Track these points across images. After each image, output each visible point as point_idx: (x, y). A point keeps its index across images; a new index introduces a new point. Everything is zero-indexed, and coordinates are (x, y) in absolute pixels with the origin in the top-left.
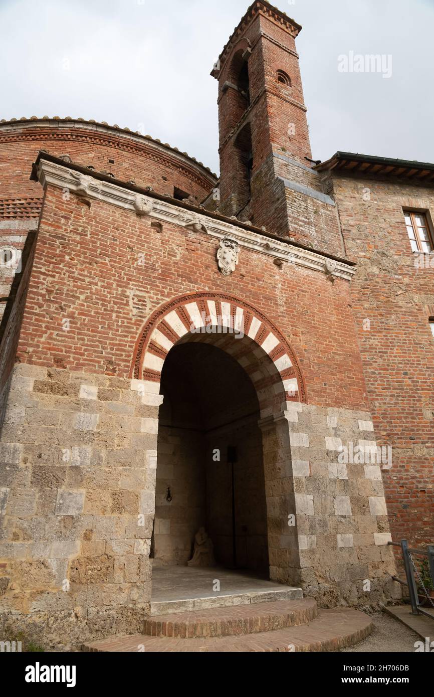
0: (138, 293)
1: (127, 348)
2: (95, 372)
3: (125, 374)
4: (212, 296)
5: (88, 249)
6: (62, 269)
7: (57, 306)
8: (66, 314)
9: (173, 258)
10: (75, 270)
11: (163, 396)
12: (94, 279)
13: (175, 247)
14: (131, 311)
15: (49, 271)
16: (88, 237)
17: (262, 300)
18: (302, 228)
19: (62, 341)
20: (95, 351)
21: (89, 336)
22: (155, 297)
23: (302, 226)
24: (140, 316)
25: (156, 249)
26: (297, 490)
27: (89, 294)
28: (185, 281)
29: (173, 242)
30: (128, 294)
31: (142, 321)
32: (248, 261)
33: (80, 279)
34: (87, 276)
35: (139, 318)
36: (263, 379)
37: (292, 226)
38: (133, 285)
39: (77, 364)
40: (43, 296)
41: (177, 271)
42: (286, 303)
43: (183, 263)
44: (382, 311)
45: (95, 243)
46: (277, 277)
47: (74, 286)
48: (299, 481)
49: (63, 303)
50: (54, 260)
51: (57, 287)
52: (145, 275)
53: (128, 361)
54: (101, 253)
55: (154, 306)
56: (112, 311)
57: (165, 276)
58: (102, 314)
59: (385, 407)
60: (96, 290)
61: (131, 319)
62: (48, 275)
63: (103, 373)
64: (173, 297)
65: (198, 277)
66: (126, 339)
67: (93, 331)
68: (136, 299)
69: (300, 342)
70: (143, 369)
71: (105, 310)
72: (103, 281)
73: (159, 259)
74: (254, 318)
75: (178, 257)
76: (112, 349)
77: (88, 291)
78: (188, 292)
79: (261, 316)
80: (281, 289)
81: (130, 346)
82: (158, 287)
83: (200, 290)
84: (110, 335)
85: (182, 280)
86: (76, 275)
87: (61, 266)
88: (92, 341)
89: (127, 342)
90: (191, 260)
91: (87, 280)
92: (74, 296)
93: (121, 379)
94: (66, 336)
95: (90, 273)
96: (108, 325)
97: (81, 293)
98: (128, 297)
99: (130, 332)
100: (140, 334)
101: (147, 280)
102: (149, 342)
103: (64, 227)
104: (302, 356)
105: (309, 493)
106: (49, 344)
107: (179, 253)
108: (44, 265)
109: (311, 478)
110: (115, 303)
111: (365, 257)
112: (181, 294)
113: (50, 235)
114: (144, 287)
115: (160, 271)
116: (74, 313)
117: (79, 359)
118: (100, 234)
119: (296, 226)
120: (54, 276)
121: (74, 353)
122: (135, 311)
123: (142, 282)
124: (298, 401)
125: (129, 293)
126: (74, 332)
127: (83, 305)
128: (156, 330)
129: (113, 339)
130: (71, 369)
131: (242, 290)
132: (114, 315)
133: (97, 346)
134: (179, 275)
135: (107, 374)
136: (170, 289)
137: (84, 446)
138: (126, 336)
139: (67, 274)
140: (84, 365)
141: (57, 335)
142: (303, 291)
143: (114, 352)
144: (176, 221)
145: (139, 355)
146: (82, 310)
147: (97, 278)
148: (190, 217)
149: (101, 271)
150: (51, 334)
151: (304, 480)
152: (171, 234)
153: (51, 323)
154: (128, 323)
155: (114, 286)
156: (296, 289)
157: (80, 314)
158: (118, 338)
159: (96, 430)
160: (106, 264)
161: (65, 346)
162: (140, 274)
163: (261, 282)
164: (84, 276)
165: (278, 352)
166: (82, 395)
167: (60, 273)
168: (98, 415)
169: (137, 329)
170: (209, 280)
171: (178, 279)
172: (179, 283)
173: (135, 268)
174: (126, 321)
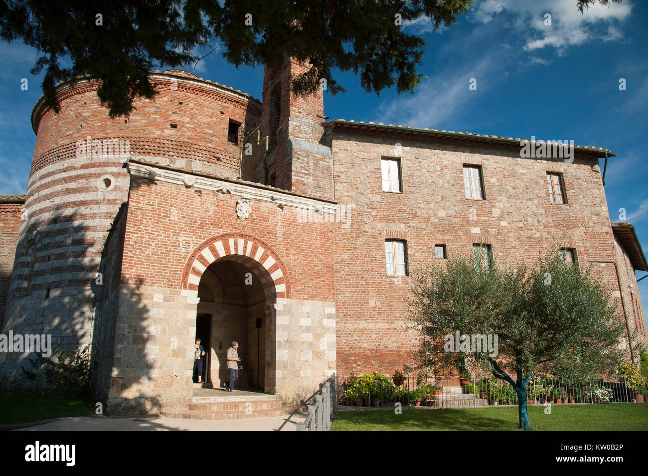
0: (185, 238)
1: (179, 272)
2: (161, 287)
3: (178, 287)
4: (232, 235)
5: (156, 214)
6: (142, 229)
7: (140, 251)
8: (145, 255)
9: (208, 213)
10: (148, 228)
11: (199, 299)
12: (160, 232)
13: (209, 205)
14: (181, 250)
15: (134, 230)
16: (156, 207)
17: (266, 235)
18: (302, 179)
19: (143, 271)
20: (161, 275)
21: (158, 267)
22: (196, 240)
23: (302, 177)
24: (186, 253)
25: (197, 209)
26: (278, 348)
27: (157, 242)
28: (215, 227)
29: (208, 202)
30: (179, 240)
31: (187, 256)
32: (259, 209)
33: (152, 234)
34: (156, 231)
35: (186, 254)
36: (267, 283)
37: (294, 178)
38: (182, 234)
39: (152, 283)
40: (133, 246)
41: (211, 222)
42: (283, 235)
43: (214, 216)
44: (354, 235)
45: (160, 209)
46: (279, 217)
47: (149, 238)
48: (280, 342)
49: (143, 249)
50: (137, 224)
51: (139, 239)
52: (190, 226)
53: (180, 280)
54: (164, 216)
55: (195, 246)
56: (170, 251)
57: (202, 226)
58: (165, 253)
59: (345, 299)
60: (161, 239)
61: (181, 255)
62: (135, 233)
63: (166, 287)
64: (207, 238)
65: (224, 224)
66: (178, 267)
67: (160, 264)
68: (184, 242)
69: (290, 260)
70: (188, 284)
71: (167, 251)
72: (165, 233)
73: (199, 215)
74: (260, 247)
75: (211, 211)
76: (170, 273)
77: (157, 240)
78: (216, 235)
79: (265, 245)
80: (281, 225)
81: (181, 271)
82: (198, 233)
83: (225, 232)
84: (169, 265)
85: (213, 227)
86: (149, 231)
87: (141, 227)
88: (159, 269)
89: (179, 269)
90: (220, 213)
91: (156, 233)
92: (149, 244)
93: (176, 290)
94: (145, 268)
95: (157, 229)
96: (168, 260)
97: (153, 242)
98: (179, 242)
99: (181, 263)
100: (187, 263)
101: (191, 229)
102: (192, 267)
103: (142, 202)
104: (291, 269)
105: (285, 348)
106: (137, 273)
107: (212, 209)
108: (132, 227)
109: (287, 341)
110: (172, 246)
111: (348, 196)
112: (212, 236)
113: (135, 209)
114: (189, 234)
115: (199, 223)
116: (149, 254)
117: (152, 280)
118: (163, 203)
119: (298, 178)
120: (137, 234)
121: (151, 277)
122: (184, 250)
123: (188, 232)
124: (284, 298)
125: (181, 239)
126: (149, 265)
127: (154, 249)
128: (196, 260)
129: (171, 268)
130: (149, 286)
131: (253, 230)
132: (171, 253)
133: (162, 272)
134: (211, 224)
135: (169, 288)
136: (205, 234)
137: (157, 326)
138: (178, 265)
139: (145, 231)
140: (155, 283)
141: (141, 267)
142: (297, 225)
143: (171, 275)
144: (211, 188)
145: (186, 275)
146: (153, 252)
147: (161, 232)
148: (219, 185)
149: (164, 227)
150: (138, 267)
151: (283, 342)
152: (207, 197)
153: (137, 261)
154: (179, 257)
155: (171, 236)
156: (292, 224)
157: (152, 254)
158: (174, 267)
159: (163, 317)
160: (167, 222)
161: (145, 273)
162: (187, 226)
163: (267, 223)
164: (154, 231)
165: (275, 268)
166: (155, 299)
167: (141, 231)
168: (164, 310)
169: (185, 260)
170: (231, 225)
171: (210, 227)
172: (211, 229)
173: (183, 223)
174: (178, 256)
